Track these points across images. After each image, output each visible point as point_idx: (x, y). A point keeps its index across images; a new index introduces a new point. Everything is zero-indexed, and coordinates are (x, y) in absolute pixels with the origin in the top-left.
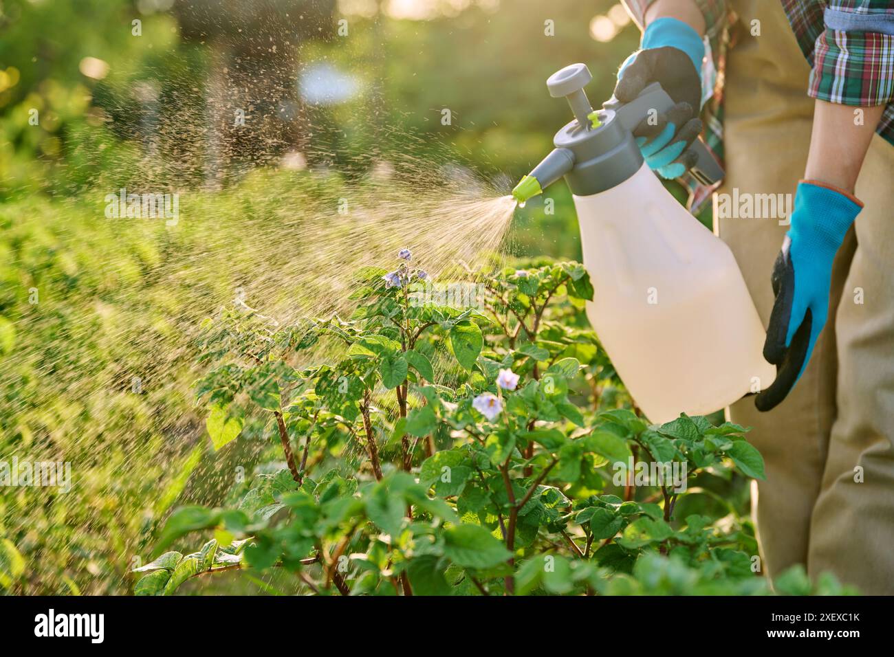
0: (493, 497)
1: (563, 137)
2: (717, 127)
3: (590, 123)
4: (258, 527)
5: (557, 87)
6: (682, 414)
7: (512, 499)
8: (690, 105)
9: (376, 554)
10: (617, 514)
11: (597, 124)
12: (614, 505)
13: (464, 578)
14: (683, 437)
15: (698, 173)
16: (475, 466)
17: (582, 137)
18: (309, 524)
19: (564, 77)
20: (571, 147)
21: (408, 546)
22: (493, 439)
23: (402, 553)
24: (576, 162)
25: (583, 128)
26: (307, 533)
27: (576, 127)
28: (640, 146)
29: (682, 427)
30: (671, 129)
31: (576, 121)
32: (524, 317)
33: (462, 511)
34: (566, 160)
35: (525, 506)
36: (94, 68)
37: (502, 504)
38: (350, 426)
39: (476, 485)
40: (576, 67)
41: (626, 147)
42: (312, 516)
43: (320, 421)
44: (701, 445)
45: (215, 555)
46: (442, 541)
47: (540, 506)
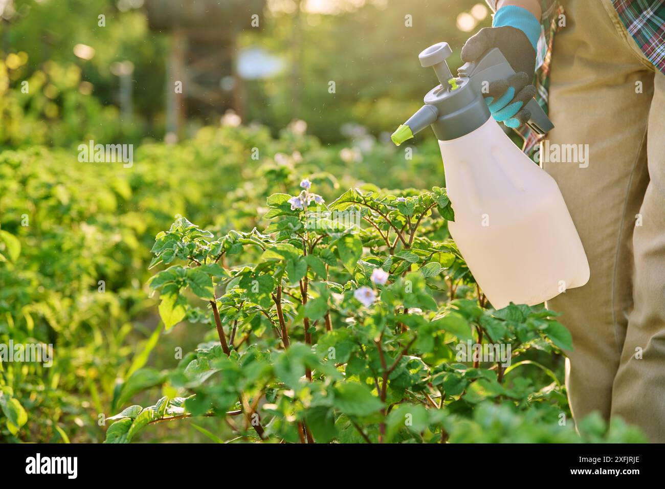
0: (370, 364)
1: (431, 97)
2: (544, 93)
3: (451, 86)
4: (195, 384)
5: (426, 59)
6: (511, 303)
7: (384, 366)
8: (526, 74)
9: (282, 405)
10: (463, 378)
11: (455, 87)
12: (460, 371)
13: (350, 425)
14: (512, 320)
15: (533, 124)
16: (357, 341)
17: (444, 96)
18: (232, 382)
19: (432, 52)
20: (436, 104)
21: (307, 400)
22: (369, 321)
23: (302, 404)
24: (439, 115)
25: (445, 91)
26: (231, 389)
27: (440, 89)
28: (488, 105)
29: (511, 312)
30: (511, 91)
31: (441, 85)
32: (401, 232)
33: (349, 374)
34: (432, 113)
35: (394, 372)
36: (84, 51)
37: (377, 369)
38: (266, 313)
39: (358, 356)
40: (440, 45)
41: (477, 104)
42: (234, 376)
43: (245, 309)
44: (525, 325)
45: (166, 407)
46: (332, 396)
47: (406, 372)
